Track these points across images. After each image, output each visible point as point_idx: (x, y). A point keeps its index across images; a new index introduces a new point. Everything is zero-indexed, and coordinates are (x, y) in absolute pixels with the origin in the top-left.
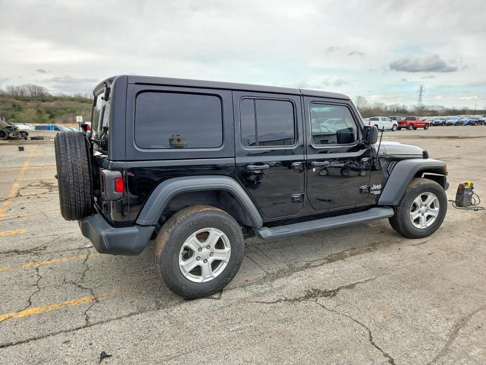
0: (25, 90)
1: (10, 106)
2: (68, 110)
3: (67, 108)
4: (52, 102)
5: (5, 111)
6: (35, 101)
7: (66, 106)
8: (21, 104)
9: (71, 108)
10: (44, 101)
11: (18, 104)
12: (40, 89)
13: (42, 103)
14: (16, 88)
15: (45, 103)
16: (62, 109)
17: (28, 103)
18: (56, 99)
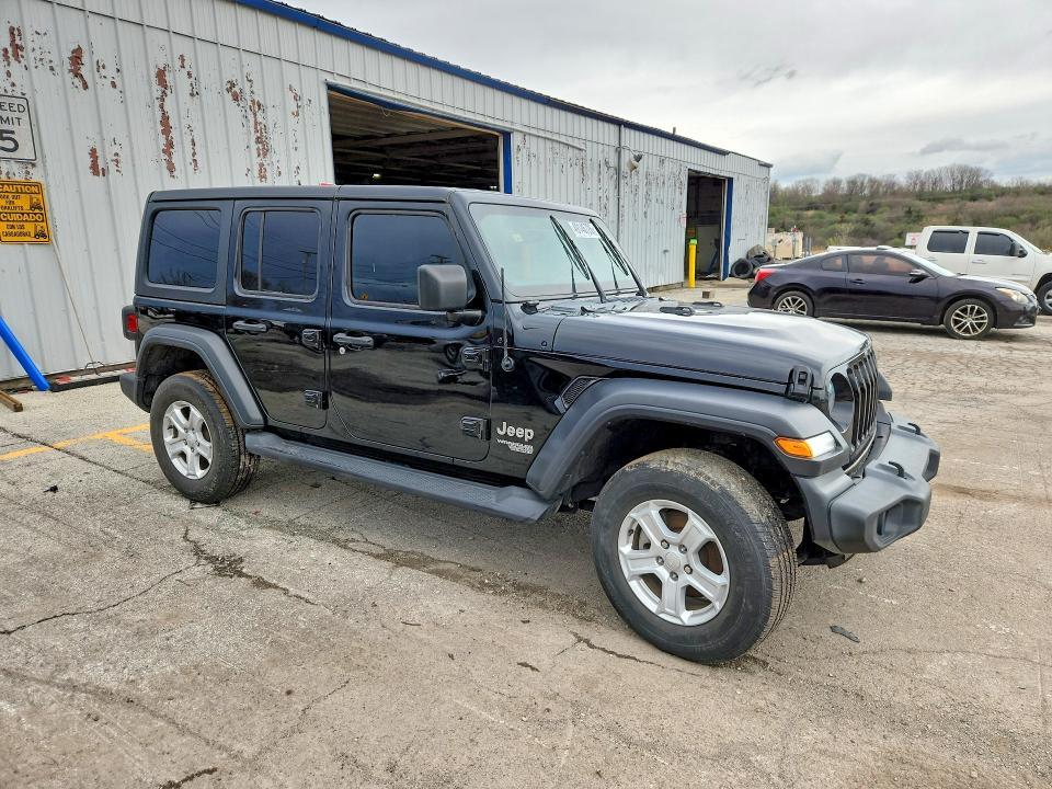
0: (941, 179)
1: (901, 213)
2: (1022, 217)
3: (1023, 212)
4: (991, 200)
5: (890, 224)
6: (955, 200)
7: (1022, 207)
8: (923, 208)
9: (1031, 212)
10: (974, 199)
11: (917, 209)
12: (975, 173)
13: (970, 204)
14: (926, 174)
15: (976, 203)
16: (1010, 215)
17: (940, 205)
18: (1004, 192)
